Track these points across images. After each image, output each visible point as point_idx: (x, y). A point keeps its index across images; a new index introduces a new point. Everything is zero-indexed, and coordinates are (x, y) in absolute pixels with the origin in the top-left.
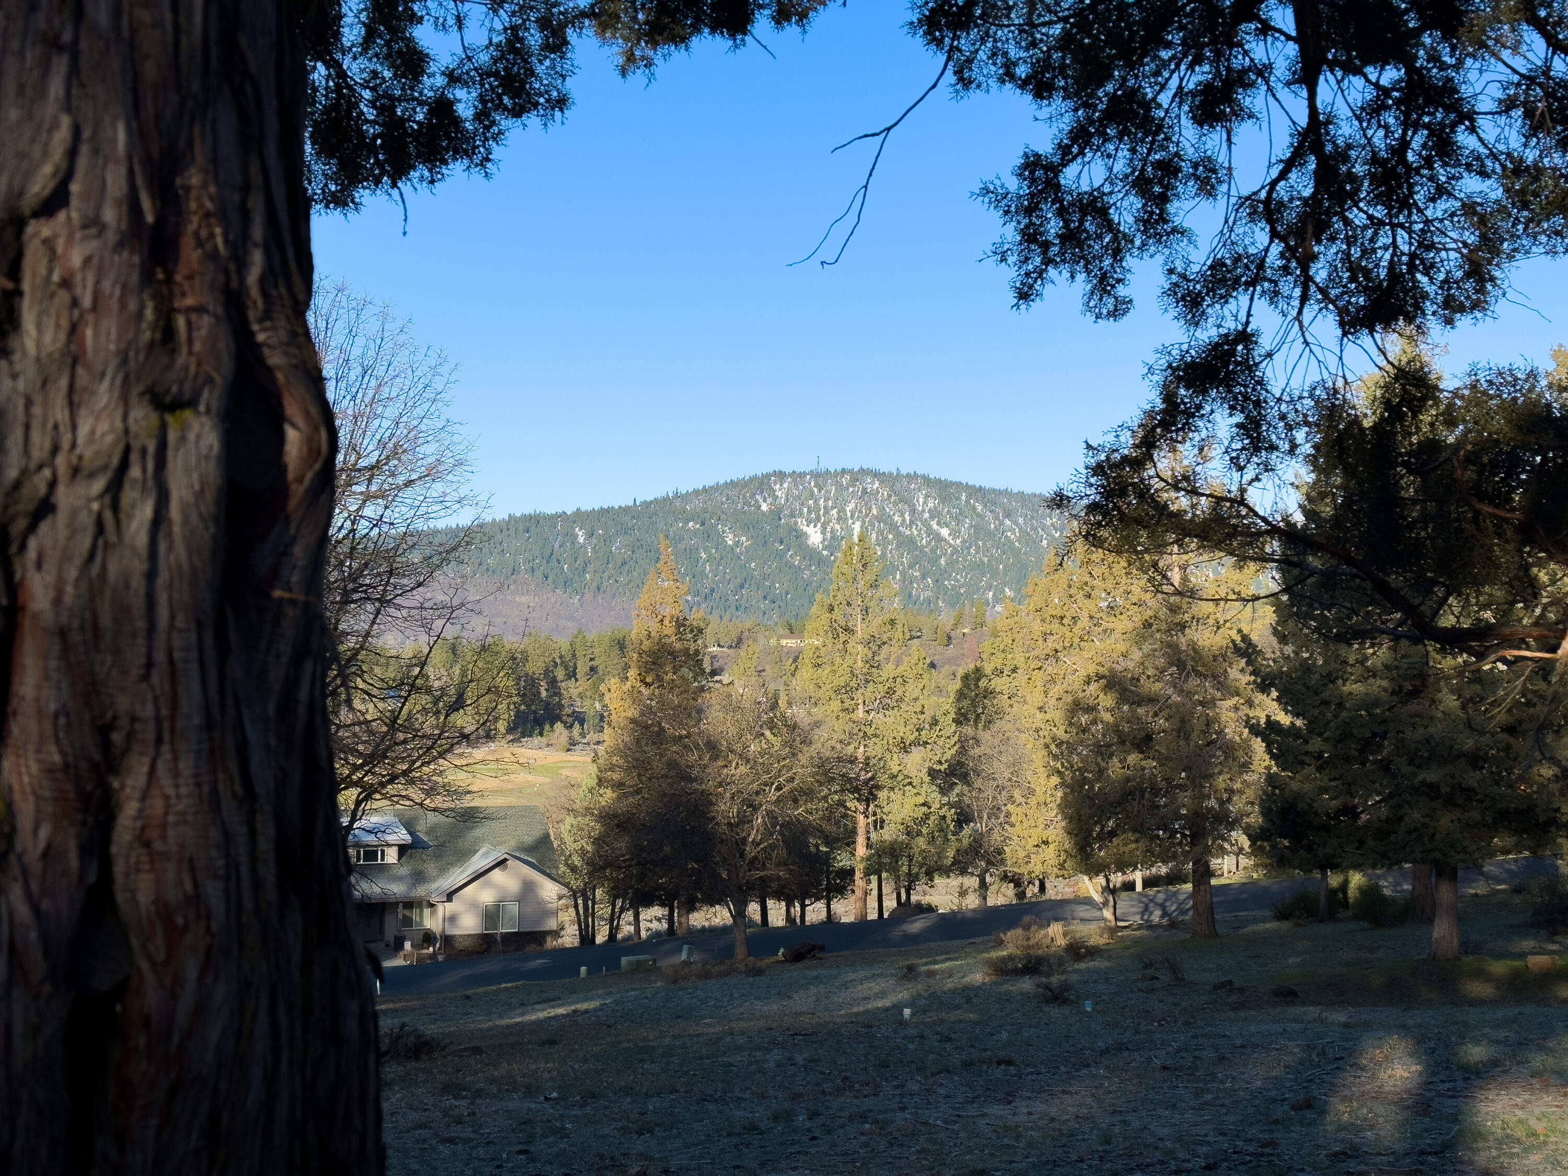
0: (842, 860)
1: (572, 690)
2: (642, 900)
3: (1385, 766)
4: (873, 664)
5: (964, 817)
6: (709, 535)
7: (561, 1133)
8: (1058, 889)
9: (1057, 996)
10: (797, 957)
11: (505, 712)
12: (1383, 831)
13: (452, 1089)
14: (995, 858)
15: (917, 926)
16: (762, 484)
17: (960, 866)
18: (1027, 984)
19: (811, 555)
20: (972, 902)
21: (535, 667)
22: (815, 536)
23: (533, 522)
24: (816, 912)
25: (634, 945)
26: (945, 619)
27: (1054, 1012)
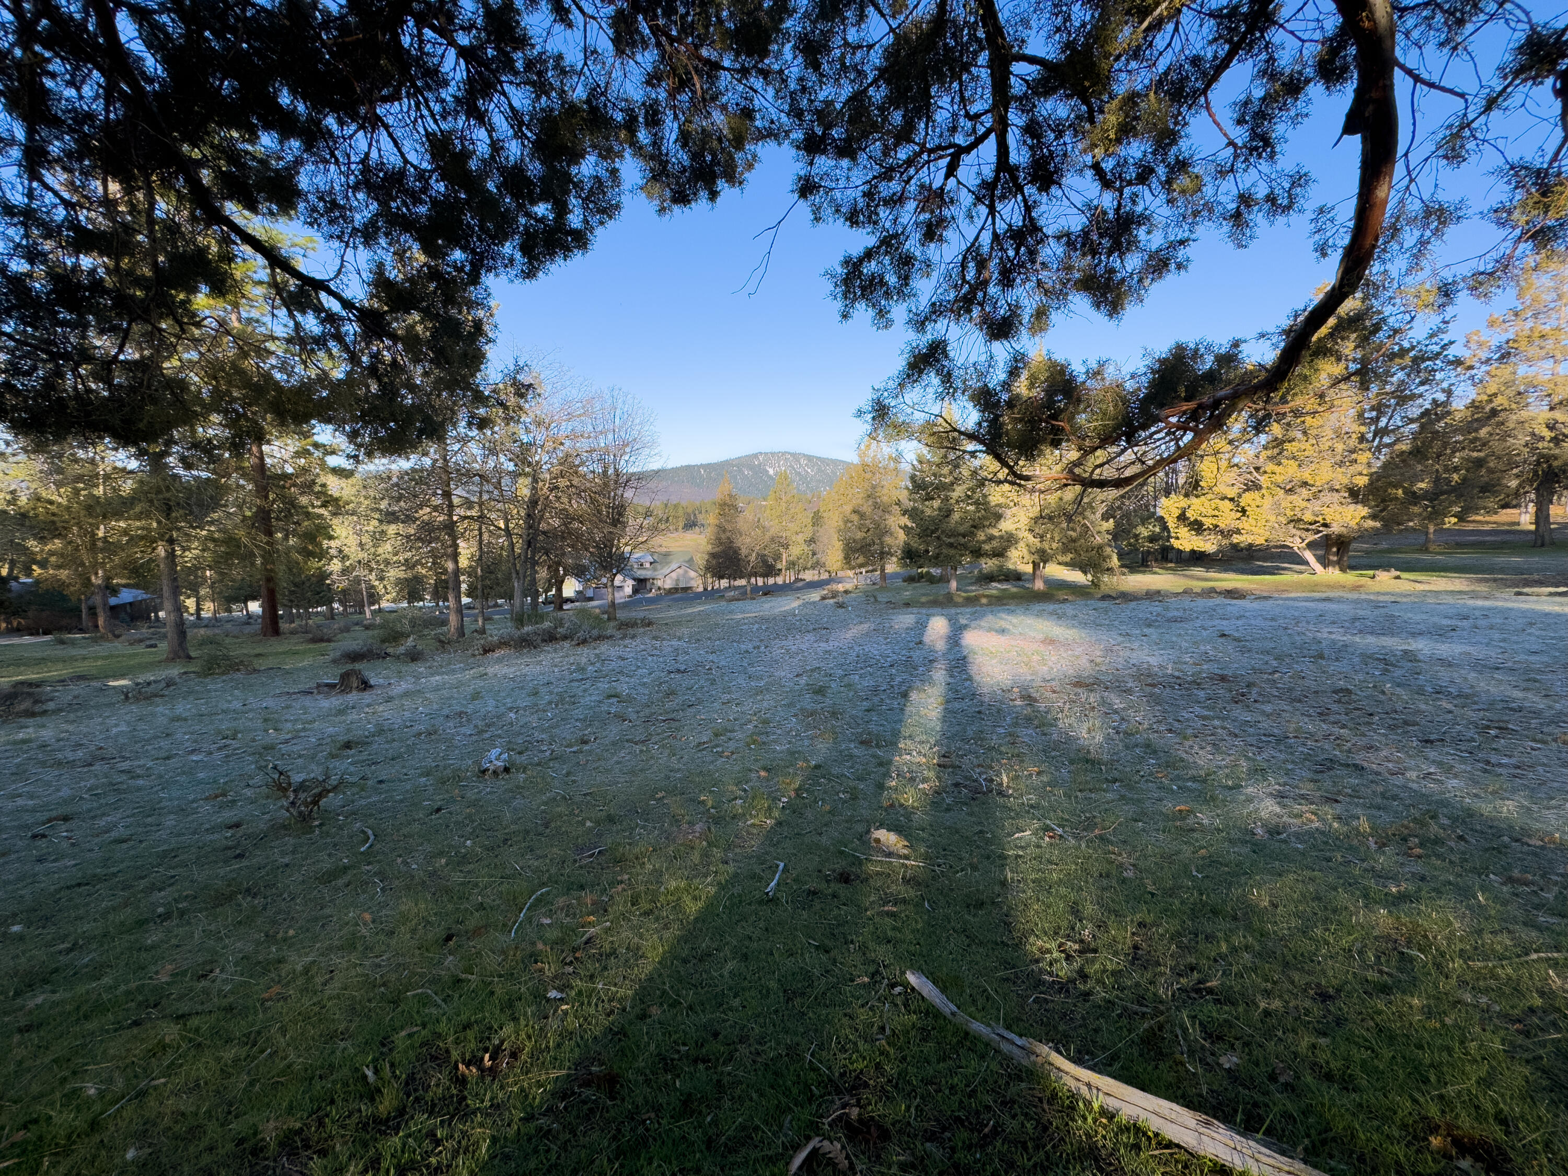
0: (779, 566)
1: (700, 518)
2: (721, 577)
3: (938, 538)
4: (788, 509)
5: (814, 554)
6: (740, 471)
7: (687, 653)
8: (840, 574)
9: (840, 606)
10: (765, 594)
11: (681, 524)
12: (937, 557)
13: (655, 638)
14: (823, 565)
15: (800, 584)
16: (756, 456)
17: (813, 568)
18: (832, 601)
19: (770, 477)
20: (816, 578)
21: (690, 510)
22: (771, 472)
23: (688, 468)
24: (771, 581)
25: (719, 590)
26: (809, 496)
27: (841, 611)
